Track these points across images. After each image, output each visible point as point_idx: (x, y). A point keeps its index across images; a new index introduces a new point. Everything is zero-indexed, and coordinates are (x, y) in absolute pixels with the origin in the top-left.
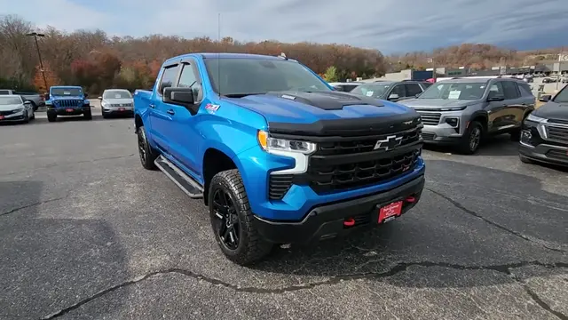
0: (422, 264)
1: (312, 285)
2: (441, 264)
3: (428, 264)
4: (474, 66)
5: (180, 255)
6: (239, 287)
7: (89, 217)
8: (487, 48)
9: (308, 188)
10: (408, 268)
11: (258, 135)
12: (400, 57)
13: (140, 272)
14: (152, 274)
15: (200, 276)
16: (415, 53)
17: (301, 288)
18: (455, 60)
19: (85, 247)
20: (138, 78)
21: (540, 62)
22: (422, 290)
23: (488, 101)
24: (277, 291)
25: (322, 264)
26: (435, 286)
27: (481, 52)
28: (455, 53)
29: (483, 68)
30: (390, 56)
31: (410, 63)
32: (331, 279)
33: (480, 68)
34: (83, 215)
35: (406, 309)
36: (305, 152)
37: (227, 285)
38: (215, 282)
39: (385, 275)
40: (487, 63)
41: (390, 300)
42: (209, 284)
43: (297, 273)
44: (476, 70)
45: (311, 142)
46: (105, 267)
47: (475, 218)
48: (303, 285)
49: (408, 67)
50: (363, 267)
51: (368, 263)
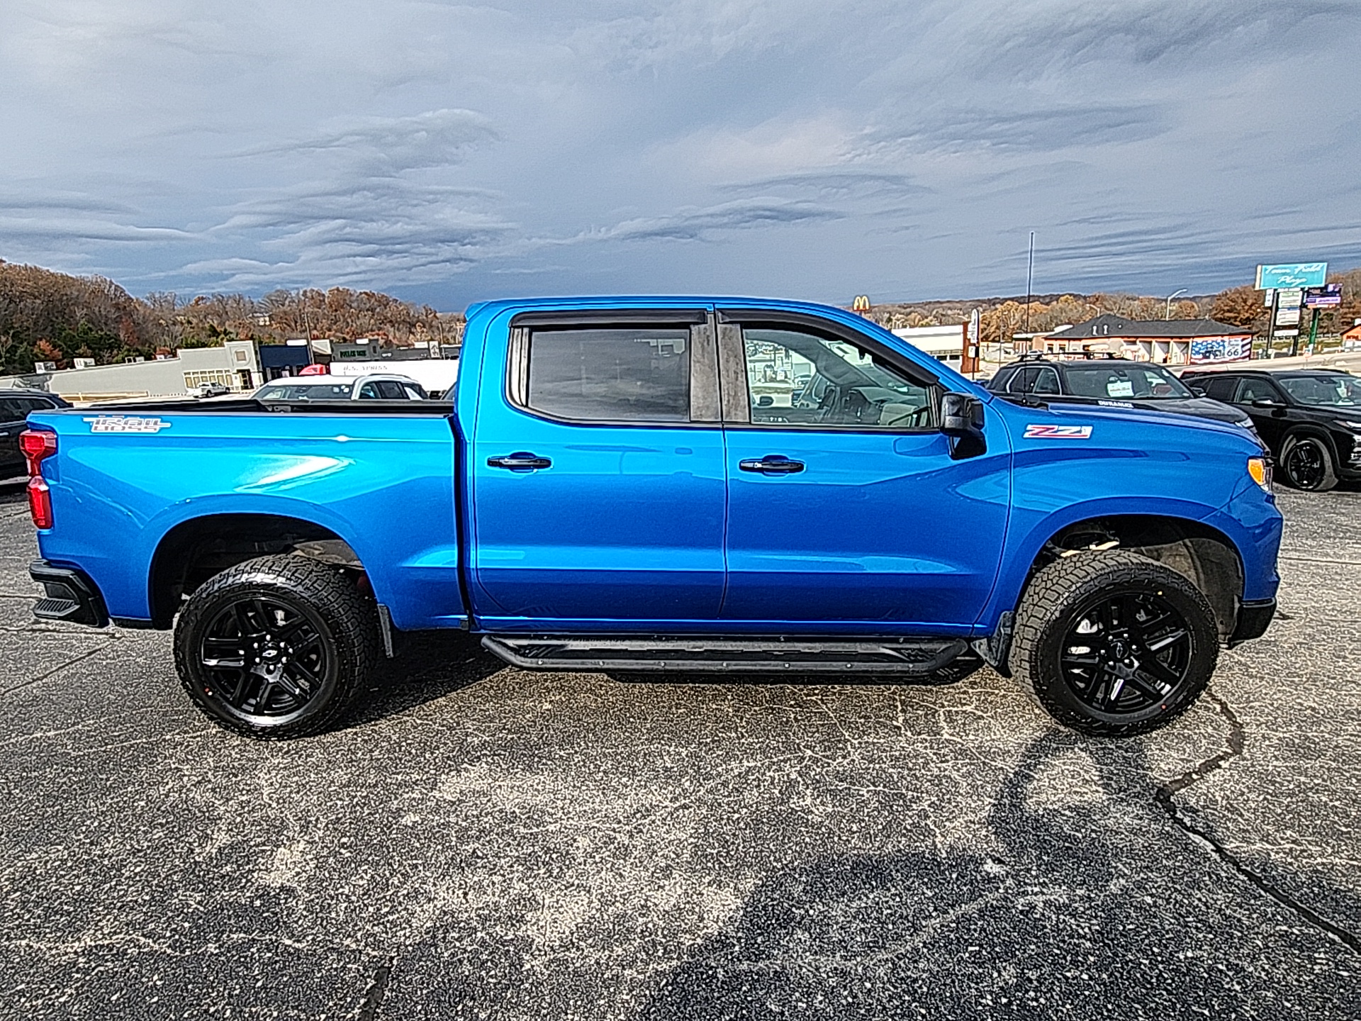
11: (1247, 466)
12: (179, 308)
16: (221, 300)
24: (1239, 726)
27: (373, 310)
28: (319, 306)
38: (1212, 766)
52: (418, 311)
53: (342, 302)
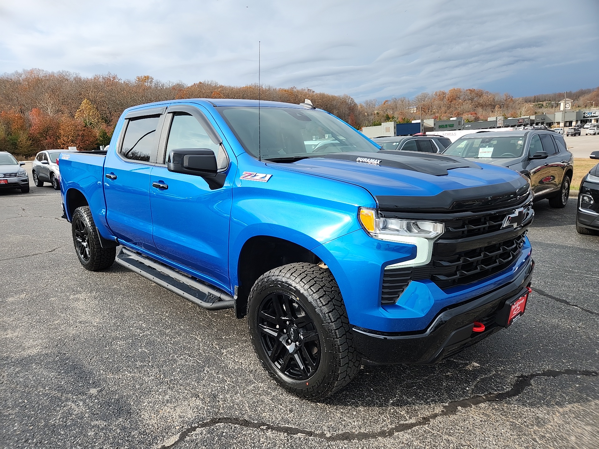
0: (544, 374)
1: (426, 420)
2: (568, 372)
3: (553, 374)
4: (465, 116)
5: (215, 396)
6: (328, 435)
7: (34, 352)
8: (480, 94)
9: (433, 284)
10: (532, 382)
11: (358, 215)
12: (377, 107)
13: (167, 430)
14: (189, 431)
15: (264, 424)
16: (395, 101)
17: (413, 425)
18: (443, 109)
19: (56, 401)
20: (9, 134)
21: (540, 110)
22: (566, 409)
23: (529, 159)
24: (383, 434)
25: (420, 388)
26: (578, 402)
27: (472, 99)
28: (442, 100)
29: (477, 119)
30: (364, 105)
31: (390, 113)
32: (445, 407)
33: (473, 118)
34: (24, 349)
35: (562, 438)
37: (310, 434)
38: (290, 431)
39: (510, 395)
40: (481, 112)
41: (536, 428)
42: (283, 436)
44: (469, 121)
46: (105, 428)
47: (571, 308)
48: (413, 421)
49: (388, 119)
50: (476, 386)
51: (478, 380)
53: (454, 97)
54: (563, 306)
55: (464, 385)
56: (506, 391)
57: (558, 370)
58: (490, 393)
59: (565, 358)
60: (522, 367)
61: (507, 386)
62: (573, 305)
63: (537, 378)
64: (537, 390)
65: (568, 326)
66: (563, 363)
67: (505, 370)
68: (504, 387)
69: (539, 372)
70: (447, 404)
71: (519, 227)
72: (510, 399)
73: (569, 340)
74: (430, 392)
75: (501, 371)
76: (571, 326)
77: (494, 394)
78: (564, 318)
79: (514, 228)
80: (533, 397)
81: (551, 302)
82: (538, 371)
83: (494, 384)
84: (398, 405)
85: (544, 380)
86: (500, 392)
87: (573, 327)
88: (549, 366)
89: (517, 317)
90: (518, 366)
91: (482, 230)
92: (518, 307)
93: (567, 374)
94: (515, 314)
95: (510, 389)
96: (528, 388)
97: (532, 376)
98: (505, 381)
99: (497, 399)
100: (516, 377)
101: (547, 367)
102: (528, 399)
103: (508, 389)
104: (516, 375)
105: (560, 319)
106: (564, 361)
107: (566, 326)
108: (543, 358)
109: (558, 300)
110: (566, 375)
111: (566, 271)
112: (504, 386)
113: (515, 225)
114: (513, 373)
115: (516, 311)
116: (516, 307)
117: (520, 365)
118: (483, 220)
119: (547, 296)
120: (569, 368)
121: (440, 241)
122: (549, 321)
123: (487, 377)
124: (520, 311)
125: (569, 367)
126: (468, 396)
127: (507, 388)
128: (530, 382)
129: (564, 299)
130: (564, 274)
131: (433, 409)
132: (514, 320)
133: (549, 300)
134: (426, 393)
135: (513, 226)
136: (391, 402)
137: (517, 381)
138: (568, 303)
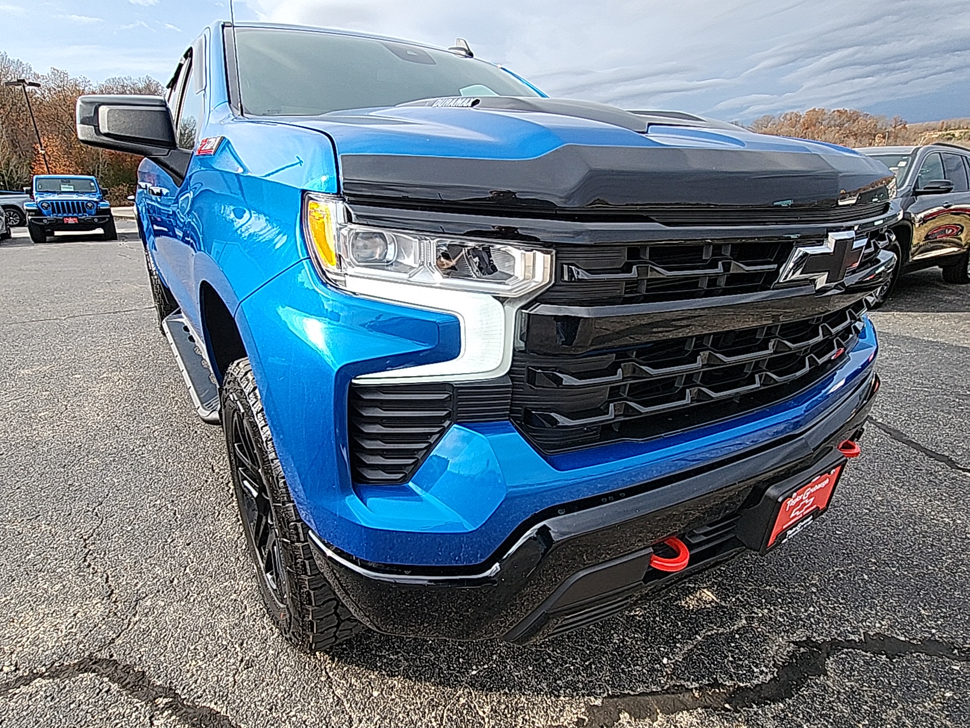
0: (866, 644)
2: (930, 646)
3: (890, 647)
10: (830, 664)
11: (303, 216)
15: (169, 692)
23: (915, 194)
32: (590, 709)
36: (503, 289)
39: (762, 696)
43: (483, 685)
45: (529, 241)
47: (958, 475)
50: (688, 656)
51: (699, 638)
52: (887, 123)
53: (814, 121)
54: (940, 468)
55: (659, 651)
56: (755, 682)
57: (903, 639)
58: (716, 684)
59: (927, 604)
60: (813, 616)
61: (764, 669)
62: (964, 470)
63: (847, 654)
64: (839, 692)
65: (947, 520)
66: (921, 619)
67: (771, 618)
68: (756, 670)
69: (852, 637)
70: (598, 702)
71: (836, 287)
72: (760, 712)
73: (944, 555)
74: (574, 658)
75: (760, 620)
76: (954, 521)
77: (724, 686)
78: (941, 499)
79: (817, 288)
80: (821, 715)
81: (915, 457)
82: (853, 633)
83: (732, 656)
84: (483, 686)
85: (862, 663)
86: (741, 685)
87: (959, 522)
88: (883, 623)
89: (802, 524)
90: (806, 611)
91: (704, 285)
92: (809, 498)
93: (927, 654)
94: (795, 516)
95: (769, 677)
96: (816, 684)
97: (835, 646)
98: (762, 652)
99: (727, 706)
100: (793, 642)
101: (878, 625)
102: (808, 721)
103: (763, 676)
104: (795, 638)
105: (930, 501)
106: (923, 612)
107: (942, 518)
108: (872, 598)
109: (931, 454)
110: (923, 656)
111: (958, 395)
112: (756, 667)
113: (821, 280)
114: (787, 631)
115: (799, 510)
116: (802, 500)
117: (812, 609)
118: (707, 256)
119: (909, 443)
120: (933, 635)
121: (543, 309)
122: (902, 503)
123: (722, 634)
124: (815, 507)
125: (934, 631)
126: (658, 684)
127: (762, 672)
128: (823, 665)
129: (946, 454)
130: (954, 401)
131: (561, 711)
132: (789, 532)
133: (912, 453)
134: (562, 658)
135: (813, 281)
136: (474, 673)
137: (793, 655)
138: (952, 464)
